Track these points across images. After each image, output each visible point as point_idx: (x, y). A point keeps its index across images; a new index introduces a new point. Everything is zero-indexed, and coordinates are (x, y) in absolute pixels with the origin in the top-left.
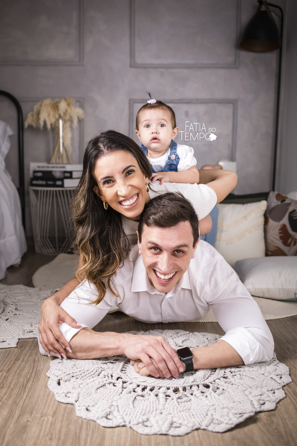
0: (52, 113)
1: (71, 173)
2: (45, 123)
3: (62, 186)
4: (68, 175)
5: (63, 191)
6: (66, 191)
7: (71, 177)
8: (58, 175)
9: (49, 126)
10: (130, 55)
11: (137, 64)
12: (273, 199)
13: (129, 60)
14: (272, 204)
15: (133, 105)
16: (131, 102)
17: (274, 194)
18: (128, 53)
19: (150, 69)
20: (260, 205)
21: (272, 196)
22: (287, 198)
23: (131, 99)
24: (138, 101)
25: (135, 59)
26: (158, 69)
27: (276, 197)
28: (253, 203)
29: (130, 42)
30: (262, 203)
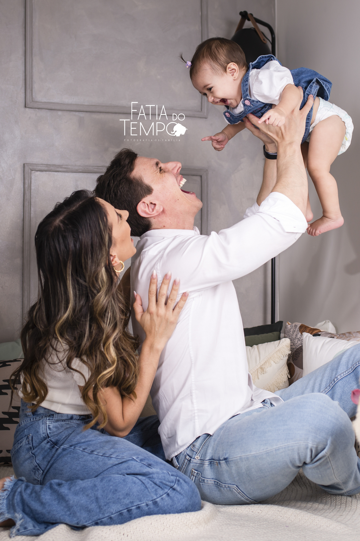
10: (24, 86)
11: (37, 102)
12: (295, 333)
13: (23, 95)
14: (296, 342)
15: (31, 173)
16: (27, 168)
17: (296, 326)
18: (21, 83)
19: (60, 113)
20: (280, 346)
21: (292, 330)
22: (321, 332)
23: (26, 164)
24: (39, 168)
25: (33, 94)
26: (74, 113)
27: (300, 330)
28: (269, 343)
29: (24, 63)
30: (283, 342)
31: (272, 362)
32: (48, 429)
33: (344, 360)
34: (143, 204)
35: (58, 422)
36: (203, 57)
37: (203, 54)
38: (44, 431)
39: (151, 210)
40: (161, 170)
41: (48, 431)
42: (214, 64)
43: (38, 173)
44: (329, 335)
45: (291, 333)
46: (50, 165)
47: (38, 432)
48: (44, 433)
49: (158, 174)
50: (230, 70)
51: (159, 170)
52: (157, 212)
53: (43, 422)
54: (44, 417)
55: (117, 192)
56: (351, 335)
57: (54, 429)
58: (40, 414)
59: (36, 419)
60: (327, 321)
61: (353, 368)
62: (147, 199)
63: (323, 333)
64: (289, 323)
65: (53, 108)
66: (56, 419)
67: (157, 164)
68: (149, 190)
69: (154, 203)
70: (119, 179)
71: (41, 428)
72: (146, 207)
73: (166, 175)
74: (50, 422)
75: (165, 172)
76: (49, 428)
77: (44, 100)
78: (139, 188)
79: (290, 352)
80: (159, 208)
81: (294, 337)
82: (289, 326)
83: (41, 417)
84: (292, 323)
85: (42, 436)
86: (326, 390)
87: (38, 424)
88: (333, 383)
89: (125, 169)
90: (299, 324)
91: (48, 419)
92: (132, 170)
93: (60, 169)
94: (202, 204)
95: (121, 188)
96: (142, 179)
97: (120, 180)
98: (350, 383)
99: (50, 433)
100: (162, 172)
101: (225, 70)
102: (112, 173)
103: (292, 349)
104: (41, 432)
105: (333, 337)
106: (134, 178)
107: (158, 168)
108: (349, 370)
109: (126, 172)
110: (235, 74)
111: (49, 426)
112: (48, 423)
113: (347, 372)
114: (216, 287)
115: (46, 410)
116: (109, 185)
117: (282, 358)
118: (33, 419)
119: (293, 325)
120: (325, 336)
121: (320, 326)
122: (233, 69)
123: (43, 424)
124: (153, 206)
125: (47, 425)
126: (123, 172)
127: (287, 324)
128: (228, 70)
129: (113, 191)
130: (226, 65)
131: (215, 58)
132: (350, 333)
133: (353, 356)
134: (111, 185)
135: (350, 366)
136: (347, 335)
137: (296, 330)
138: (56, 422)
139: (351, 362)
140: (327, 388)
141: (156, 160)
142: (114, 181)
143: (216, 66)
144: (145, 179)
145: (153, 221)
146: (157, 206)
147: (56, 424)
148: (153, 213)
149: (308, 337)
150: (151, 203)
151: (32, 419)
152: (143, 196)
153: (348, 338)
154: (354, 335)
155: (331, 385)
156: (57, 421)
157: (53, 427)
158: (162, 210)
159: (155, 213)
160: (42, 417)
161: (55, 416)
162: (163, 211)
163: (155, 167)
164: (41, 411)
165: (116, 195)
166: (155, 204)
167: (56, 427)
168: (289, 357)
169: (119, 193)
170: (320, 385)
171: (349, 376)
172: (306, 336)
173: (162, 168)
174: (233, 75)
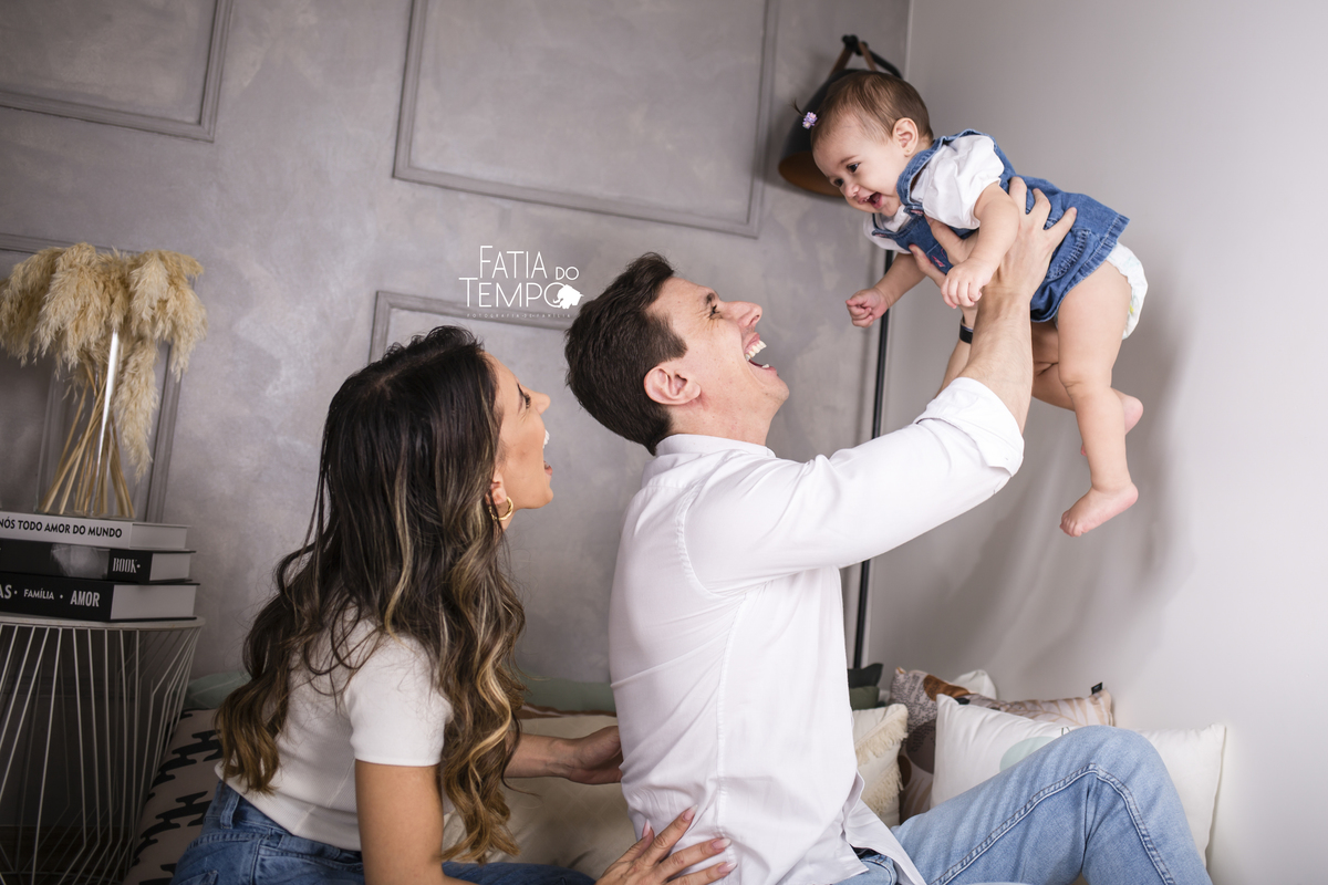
0: (97, 303)
1: (144, 557)
2: (60, 335)
3: (102, 612)
4: (130, 566)
5: (97, 634)
6: (113, 634)
7: (141, 578)
8: (77, 563)
9: (72, 355)
10: (395, 134)
11: (418, 169)
12: (915, 693)
13: (390, 152)
14: (917, 712)
15: (389, 313)
16: (382, 301)
17: (916, 678)
18: (390, 126)
19: (462, 196)
20: (888, 720)
21: (907, 685)
22: (968, 694)
23: (383, 292)
24: (408, 303)
25: (413, 153)
26: (492, 200)
27: (925, 688)
28: (863, 711)
29: (400, 90)
30: (893, 712)
31: (870, 754)
32: (258, 867)
33: (1051, 761)
34: (661, 374)
35: (287, 855)
36: (845, 102)
37: (845, 98)
38: (248, 872)
39: (674, 390)
40: (714, 309)
41: (258, 873)
42: (868, 117)
43: (404, 313)
44: (989, 703)
45: (906, 691)
46: (431, 299)
47: (233, 869)
48: (246, 875)
49: (706, 318)
50: (900, 133)
51: (709, 310)
52: (687, 397)
53: (251, 848)
54: (257, 836)
55: (611, 337)
56: (1038, 708)
57: (273, 872)
58: (251, 827)
59: (238, 836)
60: (980, 671)
61: (1067, 780)
62: (670, 366)
63: (975, 697)
64: (902, 670)
65: (450, 184)
66: (284, 847)
67: (709, 298)
68: (678, 349)
69: (683, 376)
70: (621, 312)
71: (243, 860)
72: (664, 382)
73: (722, 323)
74: (268, 853)
75: (721, 317)
76: (262, 866)
77: (434, 167)
78: (659, 339)
79: (906, 735)
80: (692, 390)
81: (912, 700)
82: (901, 678)
83: (251, 835)
84: (908, 670)
85: (239, 882)
86: (1004, 827)
87: (240, 850)
88: (1022, 812)
89: (640, 293)
90: (923, 675)
91: (265, 842)
92: (652, 298)
93: (451, 311)
94: (788, 393)
95: (621, 332)
96: (670, 322)
97: (623, 315)
98: (1058, 815)
99: (260, 877)
100: (715, 315)
101: (890, 132)
102: (611, 298)
103: (909, 727)
104: (241, 869)
105: (998, 709)
106: (653, 318)
107: (709, 305)
108: (1057, 786)
109: (640, 300)
110: (909, 144)
111: (263, 860)
112: (262, 852)
113: (1052, 788)
114: (794, 577)
115: (267, 822)
116: (598, 320)
117: (891, 746)
118: (232, 836)
119: (911, 675)
120: (980, 705)
121: (964, 680)
122: (906, 133)
123: (250, 852)
124: (679, 383)
125: (260, 857)
126: (634, 299)
127: (897, 672)
128: (896, 133)
129: (604, 335)
130: (893, 121)
131: (870, 105)
132: (1034, 702)
133: (1070, 754)
134: (603, 322)
135: (1061, 776)
136: (1029, 706)
137: (918, 686)
138: (282, 855)
139: (1064, 768)
140: (1006, 822)
141: (708, 291)
142: (610, 314)
143: (872, 121)
144: (675, 322)
145: (678, 416)
146: (688, 386)
147: (282, 860)
148: (677, 397)
149: (948, 707)
150: (678, 376)
151: (228, 836)
152: (663, 358)
153: (1032, 714)
154: (1045, 707)
155: (1017, 816)
156: (286, 852)
157: (272, 865)
158: (697, 394)
159: (681, 399)
160: (253, 836)
161: (285, 840)
162: (700, 398)
163: (702, 303)
164: (255, 821)
165: (607, 344)
166: (685, 380)
167: (279, 867)
168: (902, 746)
169: (615, 341)
170: (992, 815)
171: (1055, 799)
172: (945, 704)
173: (718, 309)
174: (904, 146)
